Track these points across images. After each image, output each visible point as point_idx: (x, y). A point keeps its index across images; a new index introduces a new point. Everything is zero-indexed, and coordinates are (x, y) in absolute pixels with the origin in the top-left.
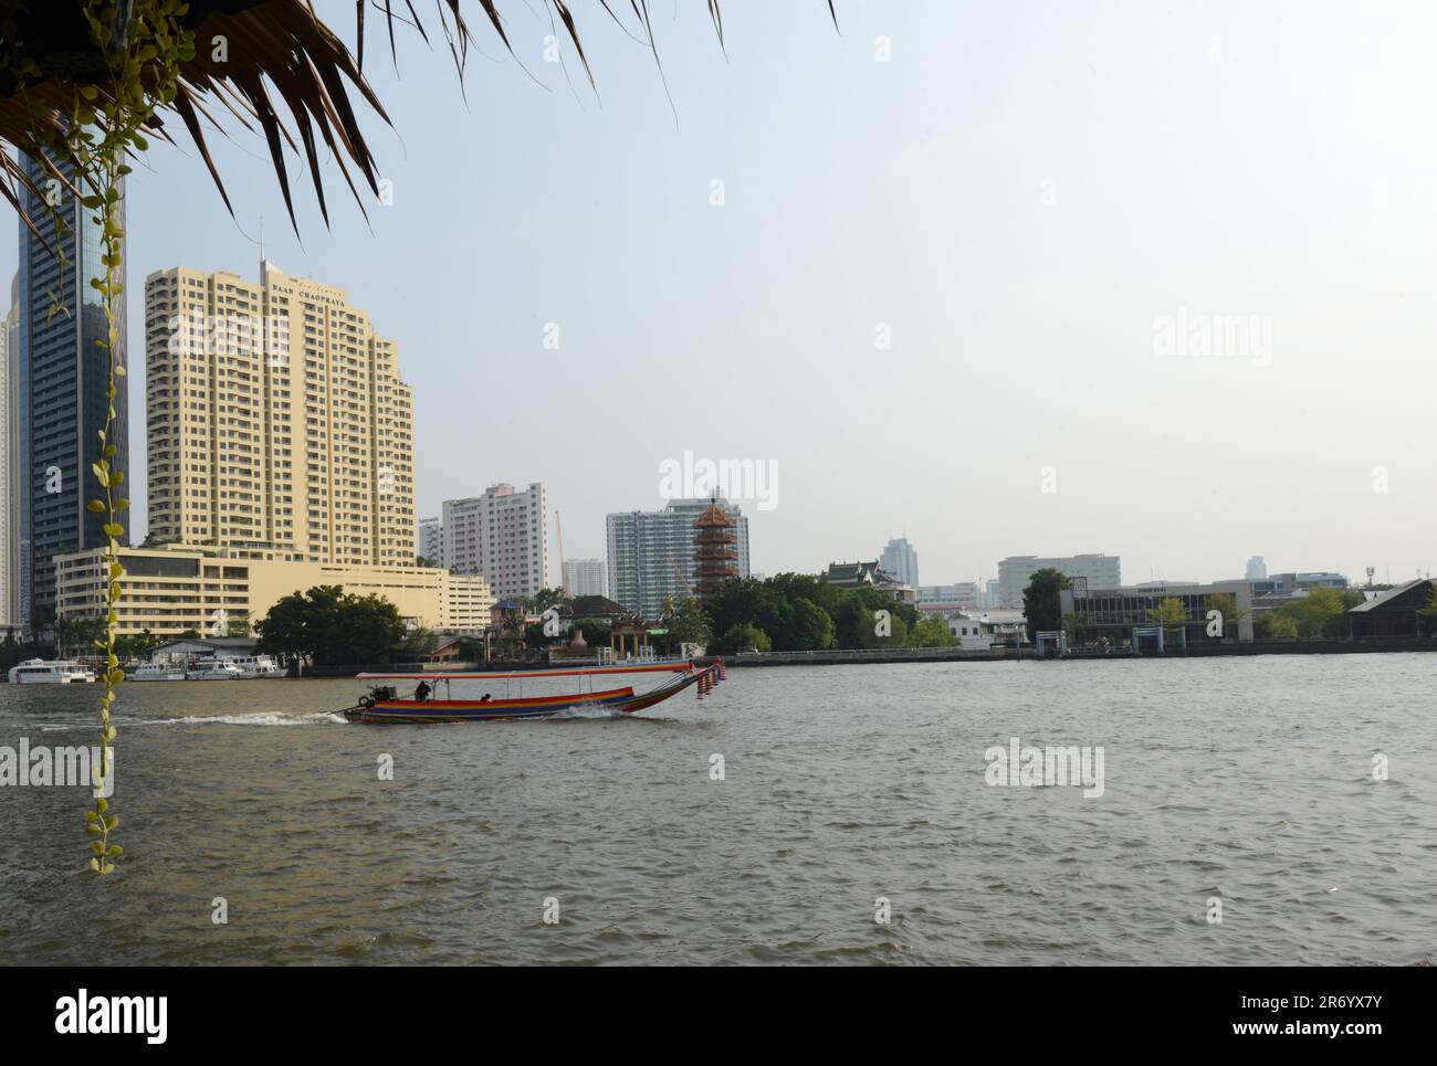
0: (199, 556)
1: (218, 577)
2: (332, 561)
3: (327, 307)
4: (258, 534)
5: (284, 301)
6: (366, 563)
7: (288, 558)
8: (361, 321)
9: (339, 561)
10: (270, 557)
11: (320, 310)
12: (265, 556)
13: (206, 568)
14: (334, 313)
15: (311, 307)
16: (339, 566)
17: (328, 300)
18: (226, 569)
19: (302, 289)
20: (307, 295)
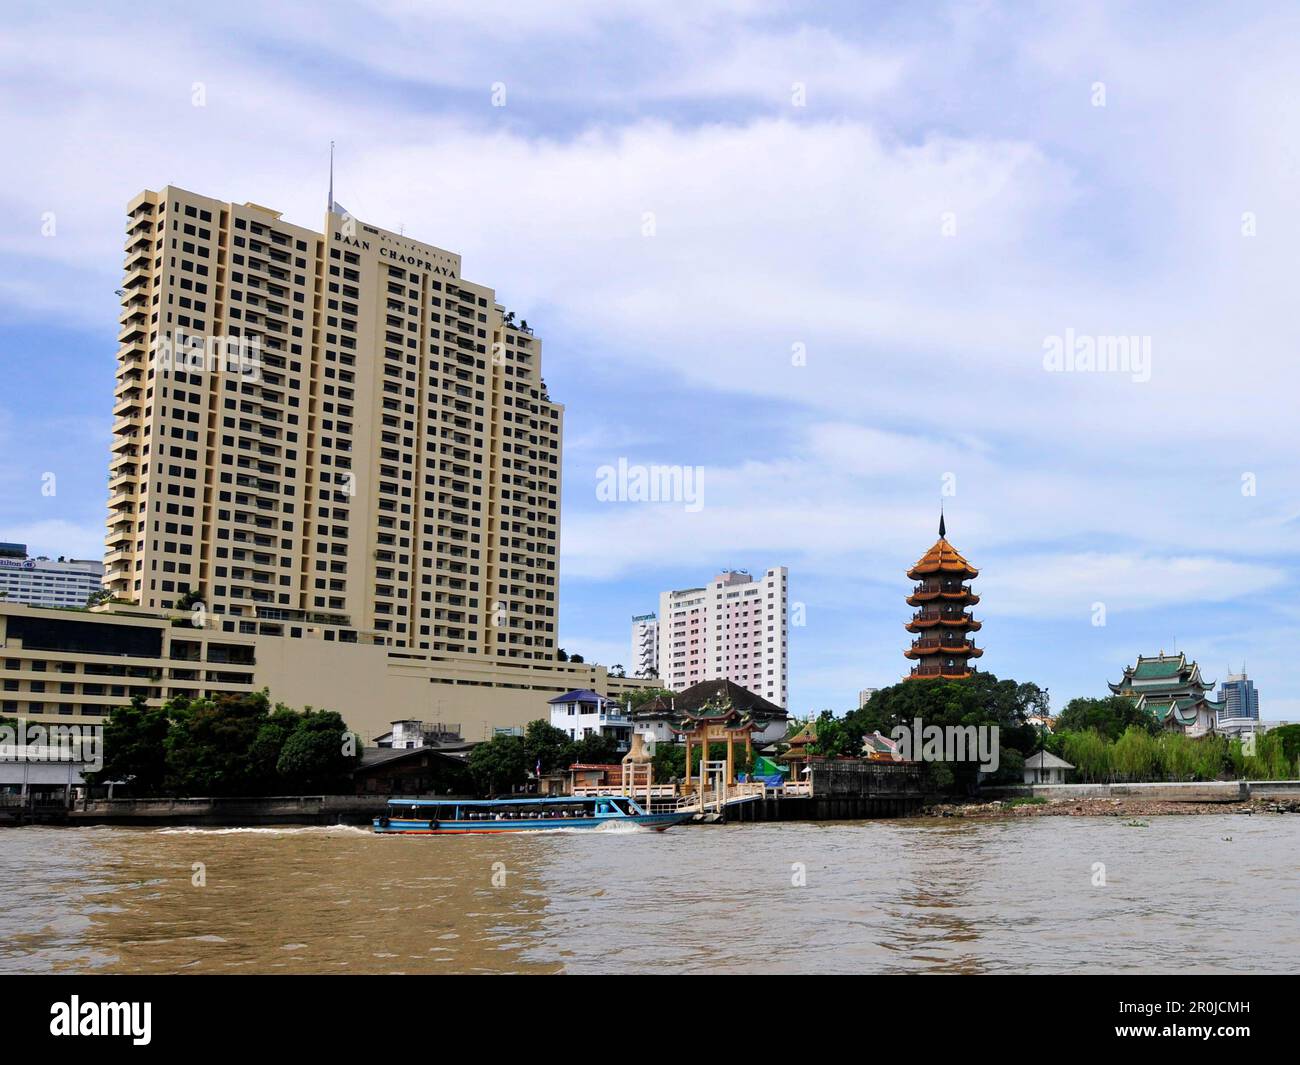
0: (166, 625)
1: (198, 659)
2: (411, 645)
3: (425, 276)
4: (284, 598)
5: (352, 258)
6: (473, 650)
7: (329, 636)
8: (483, 303)
9: (424, 646)
10: (296, 633)
11: (414, 279)
12: (287, 631)
13: (175, 644)
14: (437, 286)
15: (396, 272)
16: (423, 652)
17: (428, 266)
18: (212, 647)
19: (384, 244)
20: (393, 255)
